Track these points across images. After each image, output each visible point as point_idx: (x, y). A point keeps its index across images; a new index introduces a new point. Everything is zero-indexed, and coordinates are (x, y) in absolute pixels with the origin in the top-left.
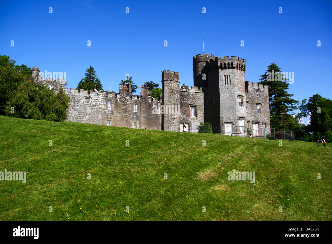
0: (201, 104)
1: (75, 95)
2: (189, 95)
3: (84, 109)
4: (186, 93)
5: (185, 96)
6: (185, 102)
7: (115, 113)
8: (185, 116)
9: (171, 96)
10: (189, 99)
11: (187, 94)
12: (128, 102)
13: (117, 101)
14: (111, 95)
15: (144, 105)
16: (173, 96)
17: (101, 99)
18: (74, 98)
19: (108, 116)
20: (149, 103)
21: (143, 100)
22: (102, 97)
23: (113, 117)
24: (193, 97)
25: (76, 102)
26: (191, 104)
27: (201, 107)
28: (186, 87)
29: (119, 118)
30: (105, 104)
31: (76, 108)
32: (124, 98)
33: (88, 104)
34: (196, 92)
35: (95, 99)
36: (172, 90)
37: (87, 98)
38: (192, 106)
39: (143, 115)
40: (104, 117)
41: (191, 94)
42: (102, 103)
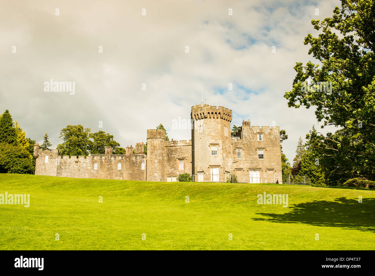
0: (189, 157)
1: (67, 160)
2: (176, 150)
3: (74, 171)
4: (173, 148)
5: (172, 150)
6: (172, 156)
7: (101, 172)
8: (173, 169)
9: (152, 152)
10: (176, 152)
11: (175, 149)
12: (112, 162)
13: (102, 162)
14: (97, 157)
15: (128, 163)
16: (154, 152)
17: (88, 162)
18: (66, 163)
19: (94, 175)
20: (133, 161)
21: (127, 159)
22: (89, 160)
23: (98, 176)
24: (181, 150)
25: (67, 166)
26: (179, 157)
27: (189, 159)
28: (174, 141)
29: (104, 176)
30: (91, 165)
31: (67, 170)
32: (109, 159)
33: (77, 166)
34: (184, 145)
35: (83, 162)
36: (153, 147)
37: (77, 162)
38: (180, 159)
39: (127, 172)
40: (90, 176)
41: (179, 148)
42: (89, 165)
